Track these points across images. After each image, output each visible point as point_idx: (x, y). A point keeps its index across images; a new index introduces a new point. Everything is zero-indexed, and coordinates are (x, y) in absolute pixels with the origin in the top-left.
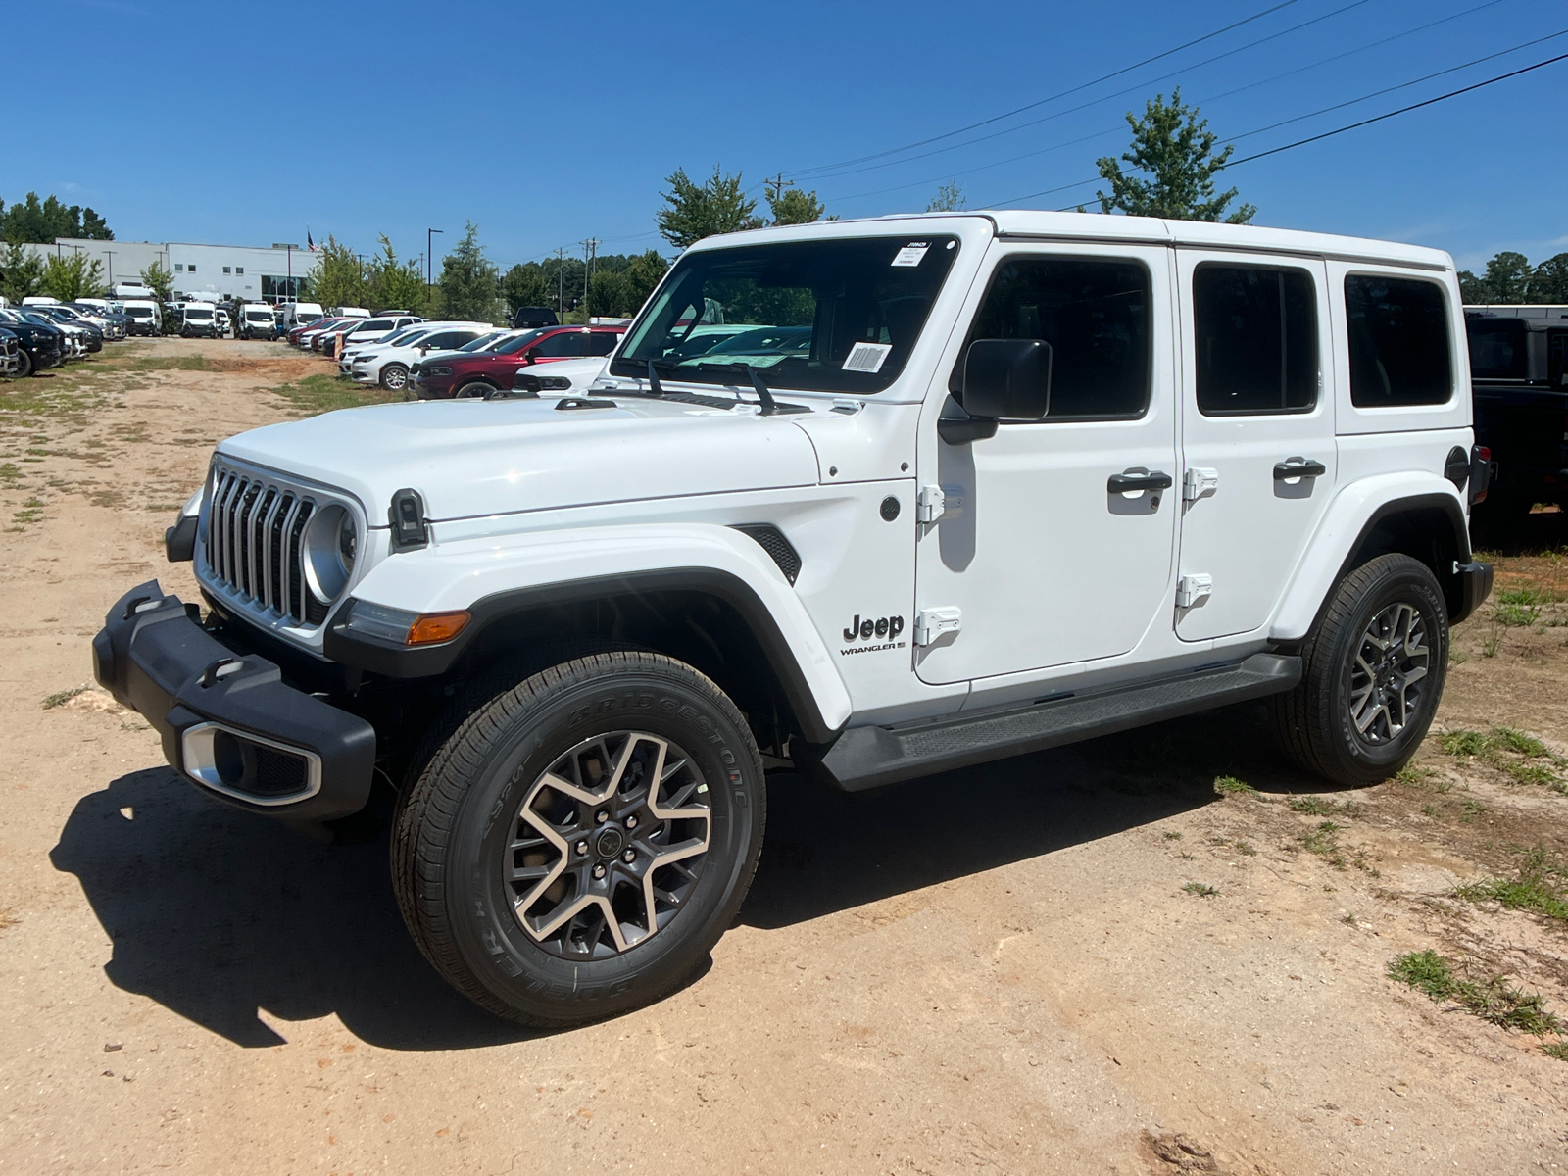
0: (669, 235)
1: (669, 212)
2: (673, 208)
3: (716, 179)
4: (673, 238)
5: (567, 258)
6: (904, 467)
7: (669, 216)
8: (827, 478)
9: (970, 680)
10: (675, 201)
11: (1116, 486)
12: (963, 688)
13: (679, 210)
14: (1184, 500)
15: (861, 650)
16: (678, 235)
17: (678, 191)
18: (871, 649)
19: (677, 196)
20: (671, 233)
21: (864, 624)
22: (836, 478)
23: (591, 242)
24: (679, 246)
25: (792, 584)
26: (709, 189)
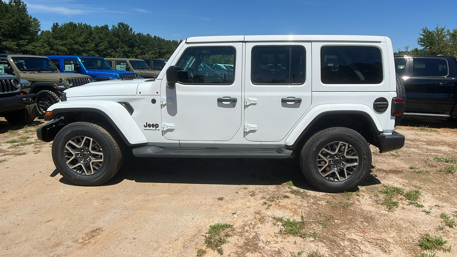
0: (420, 44)
1: (420, 38)
2: (422, 37)
3: (437, 28)
4: (421, 44)
5: (401, 51)
6: (157, 93)
7: (421, 39)
8: (138, 94)
9: (179, 140)
10: (423, 35)
11: (220, 101)
12: (178, 142)
13: (424, 37)
14: (245, 106)
15: (148, 130)
16: (423, 43)
17: (424, 32)
18: (151, 130)
19: (424, 34)
20: (421, 43)
21: (148, 124)
22: (140, 94)
23: (407, 47)
24: (423, 46)
25: (131, 115)
26: (435, 31)
